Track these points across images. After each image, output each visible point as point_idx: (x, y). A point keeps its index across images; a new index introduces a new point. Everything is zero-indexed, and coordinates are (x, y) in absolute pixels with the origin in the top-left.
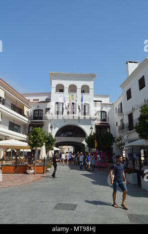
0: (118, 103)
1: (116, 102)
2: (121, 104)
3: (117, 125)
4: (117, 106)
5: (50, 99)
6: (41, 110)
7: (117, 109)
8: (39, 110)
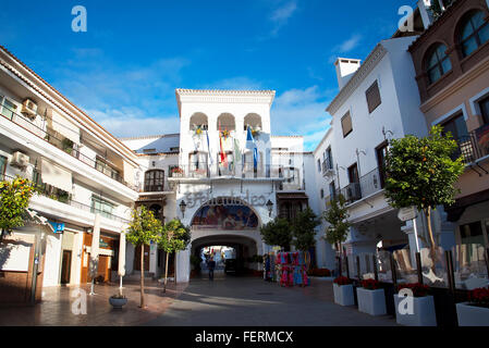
0: (323, 149)
1: (317, 149)
2: (329, 150)
3: (322, 196)
4: (320, 155)
5: (178, 148)
6: (160, 171)
7: (322, 162)
8: (155, 171)
